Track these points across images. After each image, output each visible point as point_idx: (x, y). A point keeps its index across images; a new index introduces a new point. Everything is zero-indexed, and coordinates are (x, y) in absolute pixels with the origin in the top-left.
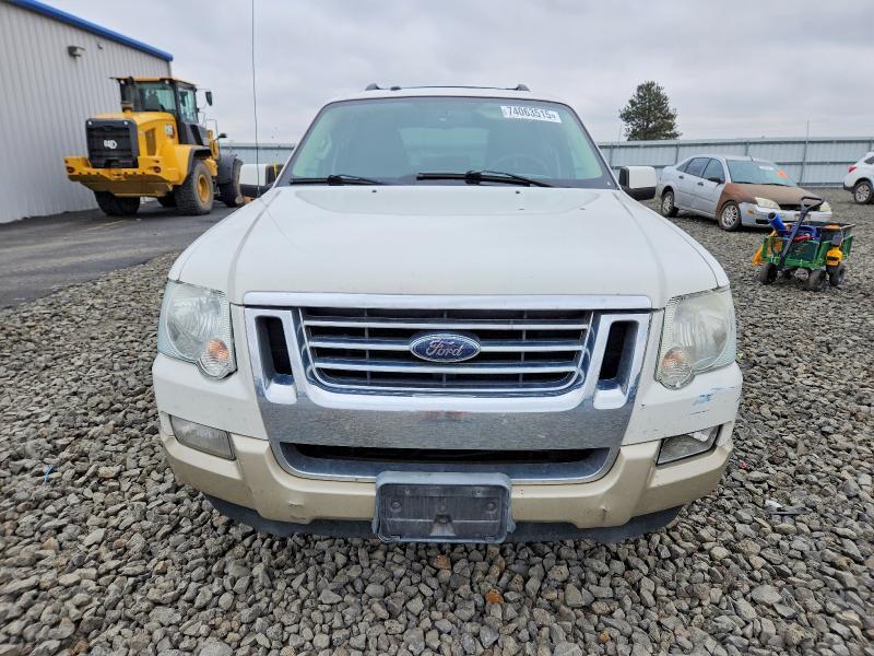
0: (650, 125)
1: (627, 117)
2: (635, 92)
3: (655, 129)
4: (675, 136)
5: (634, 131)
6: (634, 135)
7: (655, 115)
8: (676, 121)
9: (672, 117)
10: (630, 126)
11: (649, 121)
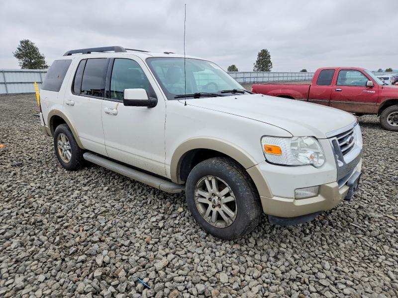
0: (32, 61)
1: (18, 56)
2: (20, 44)
3: (35, 63)
4: (46, 67)
5: (24, 63)
6: (24, 66)
7: (33, 56)
8: (45, 60)
9: (42, 58)
10: (21, 61)
11: (31, 59)
